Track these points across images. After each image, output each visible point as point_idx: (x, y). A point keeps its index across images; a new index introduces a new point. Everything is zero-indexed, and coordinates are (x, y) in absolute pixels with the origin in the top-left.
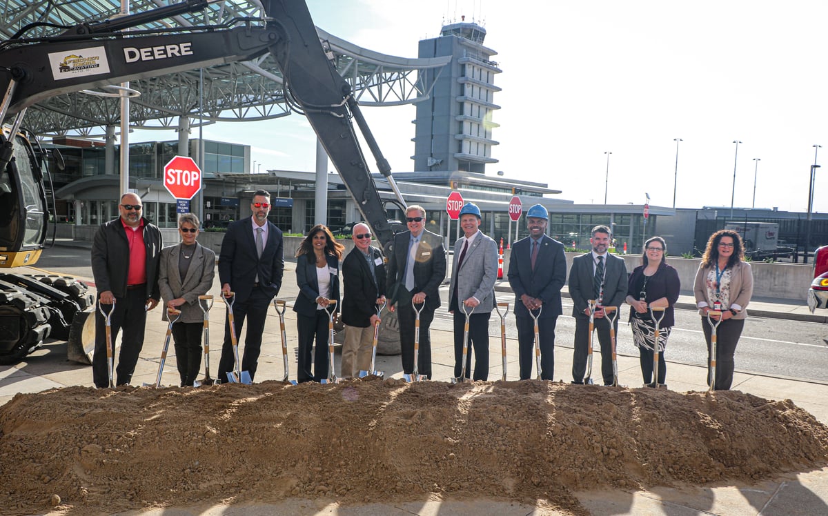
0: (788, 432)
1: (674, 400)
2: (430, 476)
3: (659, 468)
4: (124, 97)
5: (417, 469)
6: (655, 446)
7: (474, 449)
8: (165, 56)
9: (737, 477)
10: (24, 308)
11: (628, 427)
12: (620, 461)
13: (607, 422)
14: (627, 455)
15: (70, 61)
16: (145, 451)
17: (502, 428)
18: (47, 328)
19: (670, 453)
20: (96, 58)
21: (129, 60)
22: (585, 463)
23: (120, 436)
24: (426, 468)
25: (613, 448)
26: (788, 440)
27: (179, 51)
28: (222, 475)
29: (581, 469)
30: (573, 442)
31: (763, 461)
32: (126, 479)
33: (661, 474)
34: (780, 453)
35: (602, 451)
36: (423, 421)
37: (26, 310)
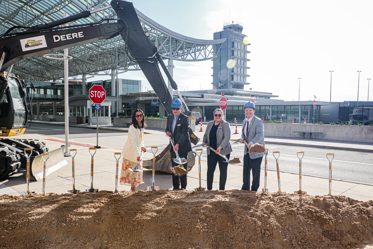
0: (369, 220)
1: (306, 201)
2: (164, 246)
3: (292, 242)
4: (65, 59)
5: (157, 242)
6: (292, 228)
7: (191, 230)
8: (71, 38)
9: (338, 247)
10: (6, 155)
11: (278, 218)
12: (271, 238)
13: (266, 215)
14: (275, 234)
15: (30, 43)
16: (19, 231)
17: (208, 219)
18: (18, 164)
19: (300, 233)
20: (41, 41)
21: (55, 41)
22: (251, 239)
23: (9, 223)
24: (163, 241)
25: (268, 230)
26: (369, 225)
27: (78, 36)
28: (55, 245)
29: (248, 243)
30: (245, 227)
31: (353, 238)
32: (6, 247)
33: (294, 245)
34: (363, 233)
35: (261, 232)
36: (166, 215)
37: (7, 156)
